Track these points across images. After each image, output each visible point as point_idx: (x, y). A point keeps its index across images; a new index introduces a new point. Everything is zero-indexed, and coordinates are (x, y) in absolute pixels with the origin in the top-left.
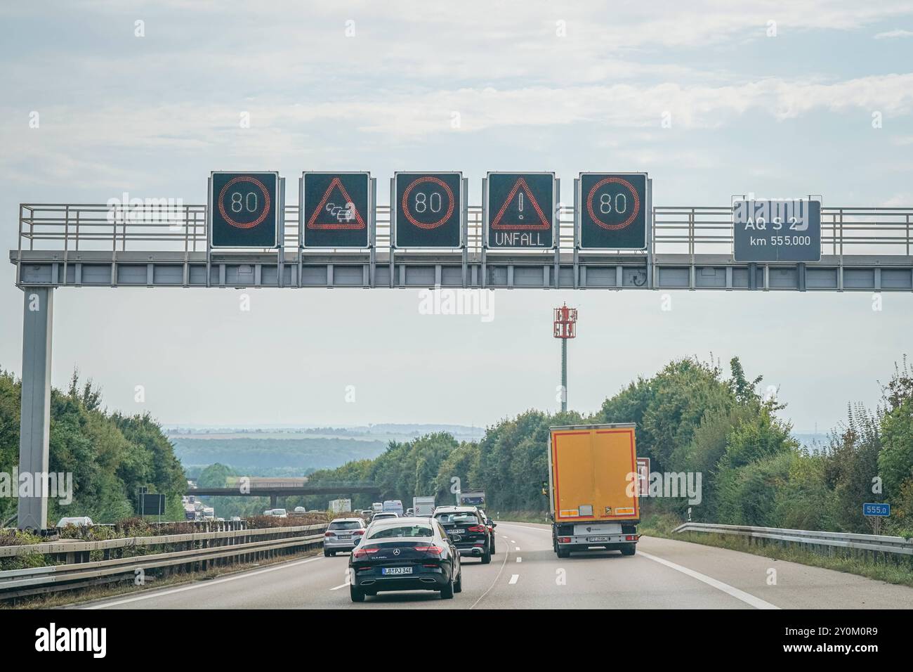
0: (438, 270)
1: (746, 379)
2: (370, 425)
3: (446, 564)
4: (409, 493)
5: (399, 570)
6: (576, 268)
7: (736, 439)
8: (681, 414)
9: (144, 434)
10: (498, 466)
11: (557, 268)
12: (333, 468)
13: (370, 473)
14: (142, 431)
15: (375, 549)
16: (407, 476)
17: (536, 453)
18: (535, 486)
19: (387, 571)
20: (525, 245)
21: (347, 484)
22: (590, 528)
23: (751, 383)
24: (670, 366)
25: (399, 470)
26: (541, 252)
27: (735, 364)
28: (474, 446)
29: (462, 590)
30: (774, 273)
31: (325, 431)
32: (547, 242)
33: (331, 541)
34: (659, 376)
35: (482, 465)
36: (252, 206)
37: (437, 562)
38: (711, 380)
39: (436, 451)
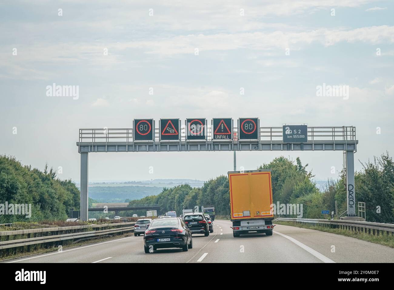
0: (199, 146)
1: (302, 165)
2: (152, 180)
3: (184, 237)
4: (172, 209)
5: (165, 240)
6: (238, 145)
7: (296, 188)
8: (278, 179)
9: (70, 187)
10: (209, 198)
11: (233, 145)
12: (139, 199)
13: (156, 201)
14: (69, 186)
15: (154, 231)
16: (172, 202)
17: (224, 192)
18: (224, 205)
19: (160, 240)
20: (224, 139)
21: (146, 205)
22: (249, 222)
23: (304, 167)
24: (275, 159)
25: (168, 200)
26: (228, 140)
27: (298, 160)
28: (199, 189)
29: (193, 248)
30: (294, 145)
31: (132, 183)
32: (230, 138)
33: (137, 229)
34: (271, 163)
35: (203, 197)
36: (146, 128)
37: (181, 236)
38: (290, 164)
39: (183, 192)
